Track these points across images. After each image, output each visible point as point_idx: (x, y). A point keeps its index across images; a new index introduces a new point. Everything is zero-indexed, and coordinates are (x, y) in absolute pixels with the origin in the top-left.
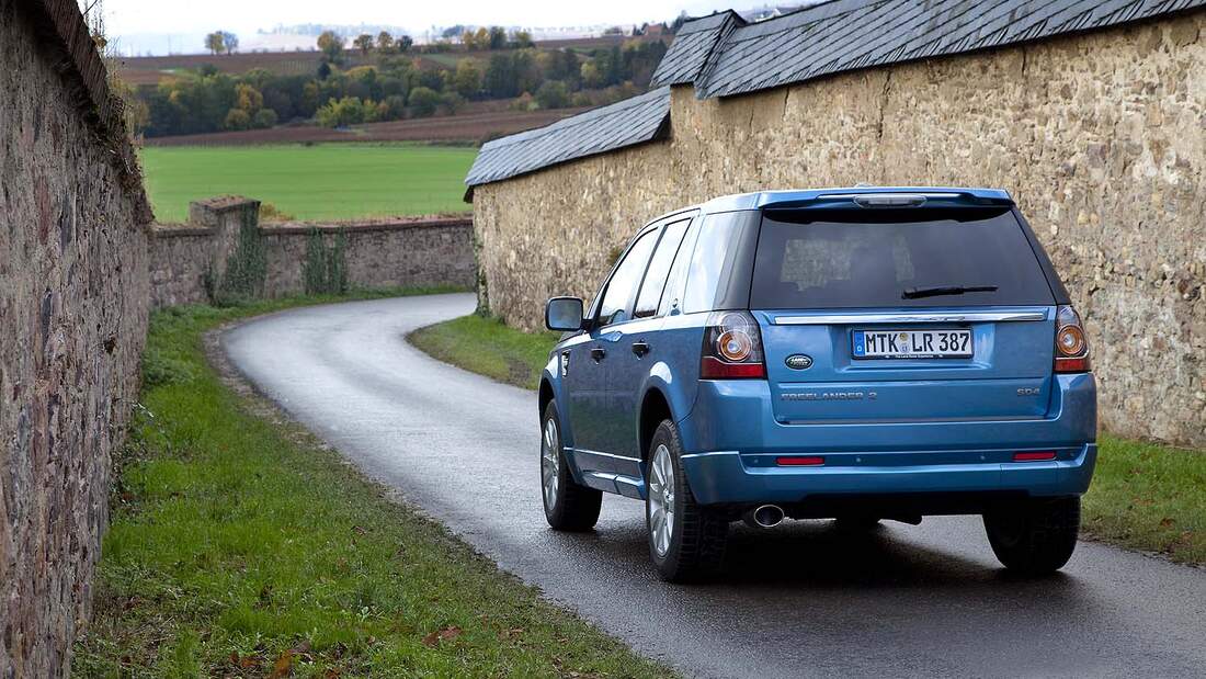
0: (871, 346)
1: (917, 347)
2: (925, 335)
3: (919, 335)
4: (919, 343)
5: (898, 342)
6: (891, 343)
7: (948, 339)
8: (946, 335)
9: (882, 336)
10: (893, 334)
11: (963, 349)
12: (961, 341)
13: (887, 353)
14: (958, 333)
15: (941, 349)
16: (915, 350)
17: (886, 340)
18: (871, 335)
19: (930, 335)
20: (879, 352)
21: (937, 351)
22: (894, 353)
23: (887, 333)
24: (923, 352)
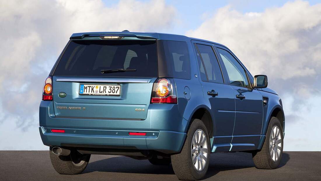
0: (85, 90)
1: (101, 91)
2: (104, 87)
3: (102, 87)
4: (102, 90)
5: (95, 89)
6: (92, 89)
7: (112, 89)
8: (111, 87)
9: (90, 87)
10: (93, 86)
11: (116, 93)
12: (116, 90)
13: (90, 93)
14: (116, 86)
15: (109, 92)
16: (100, 92)
17: (91, 88)
18: (86, 86)
19: (106, 87)
20: (88, 93)
21: (107, 93)
22: (93, 93)
23: (91, 86)
24: (102, 93)
